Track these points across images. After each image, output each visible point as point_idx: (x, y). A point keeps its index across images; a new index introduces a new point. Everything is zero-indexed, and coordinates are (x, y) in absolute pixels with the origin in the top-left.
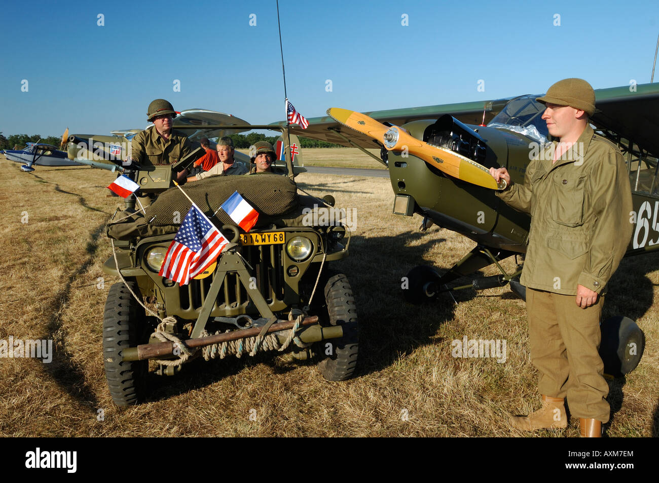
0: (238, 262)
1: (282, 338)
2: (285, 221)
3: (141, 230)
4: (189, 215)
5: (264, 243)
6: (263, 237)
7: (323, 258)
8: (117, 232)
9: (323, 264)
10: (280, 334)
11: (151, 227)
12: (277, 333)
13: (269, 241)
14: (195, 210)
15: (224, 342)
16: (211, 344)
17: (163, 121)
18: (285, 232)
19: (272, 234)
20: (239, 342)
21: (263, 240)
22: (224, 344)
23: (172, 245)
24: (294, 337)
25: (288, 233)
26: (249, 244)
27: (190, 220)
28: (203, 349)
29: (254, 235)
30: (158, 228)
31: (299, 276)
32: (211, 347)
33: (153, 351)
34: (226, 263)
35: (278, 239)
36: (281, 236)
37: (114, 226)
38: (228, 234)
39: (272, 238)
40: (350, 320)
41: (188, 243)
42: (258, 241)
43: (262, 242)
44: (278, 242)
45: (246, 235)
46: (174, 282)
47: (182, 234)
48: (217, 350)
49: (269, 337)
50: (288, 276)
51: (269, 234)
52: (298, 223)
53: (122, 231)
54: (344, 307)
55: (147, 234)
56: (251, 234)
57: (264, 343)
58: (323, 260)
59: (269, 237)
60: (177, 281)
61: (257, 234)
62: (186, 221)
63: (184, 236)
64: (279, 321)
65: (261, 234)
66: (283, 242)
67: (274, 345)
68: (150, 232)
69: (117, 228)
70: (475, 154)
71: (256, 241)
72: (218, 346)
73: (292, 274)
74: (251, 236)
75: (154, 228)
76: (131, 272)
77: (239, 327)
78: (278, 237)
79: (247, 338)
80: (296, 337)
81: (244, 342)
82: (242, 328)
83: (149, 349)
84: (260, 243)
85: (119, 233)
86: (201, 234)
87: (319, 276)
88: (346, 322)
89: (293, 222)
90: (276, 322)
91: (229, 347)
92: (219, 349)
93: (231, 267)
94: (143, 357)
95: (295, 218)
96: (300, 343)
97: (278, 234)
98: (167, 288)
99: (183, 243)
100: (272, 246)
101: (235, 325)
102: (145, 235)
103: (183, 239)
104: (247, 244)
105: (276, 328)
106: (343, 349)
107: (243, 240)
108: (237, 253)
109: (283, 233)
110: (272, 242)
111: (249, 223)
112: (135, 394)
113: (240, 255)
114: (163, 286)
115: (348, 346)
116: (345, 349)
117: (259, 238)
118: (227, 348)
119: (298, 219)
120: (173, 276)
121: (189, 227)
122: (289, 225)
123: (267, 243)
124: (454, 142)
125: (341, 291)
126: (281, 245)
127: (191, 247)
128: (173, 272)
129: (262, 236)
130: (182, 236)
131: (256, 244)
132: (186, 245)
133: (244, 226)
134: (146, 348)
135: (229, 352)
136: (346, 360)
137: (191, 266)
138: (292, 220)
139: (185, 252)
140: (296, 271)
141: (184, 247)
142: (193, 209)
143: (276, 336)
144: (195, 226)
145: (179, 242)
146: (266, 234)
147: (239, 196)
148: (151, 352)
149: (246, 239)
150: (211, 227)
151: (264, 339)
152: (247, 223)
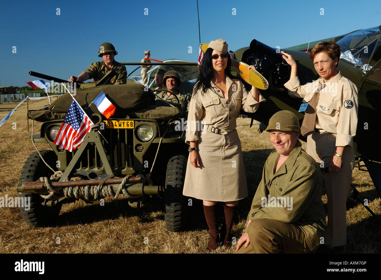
0: (96, 137)
1: (116, 189)
2: (138, 114)
3: (47, 114)
4: (72, 106)
5: (120, 128)
6: (120, 124)
7: (160, 140)
8: (33, 115)
9: (159, 145)
10: (114, 186)
11: (53, 113)
12: (112, 185)
13: (124, 126)
14: (75, 103)
15: (77, 186)
16: (68, 186)
17: (107, 57)
18: (134, 121)
19: (126, 122)
20: (86, 188)
21: (120, 125)
22: (77, 188)
23: (63, 125)
24: (122, 189)
25: (137, 122)
26: (111, 127)
27: (72, 109)
28: (64, 190)
29: (114, 122)
30: (58, 114)
31: (144, 151)
32: (68, 189)
33: (31, 186)
34: (89, 137)
35: (130, 125)
36: (132, 123)
37: (32, 112)
38: (95, 119)
39: (126, 124)
40: (176, 185)
41: (73, 124)
42: (116, 126)
43: (119, 127)
44: (130, 127)
45: (109, 121)
46: (64, 149)
47: (69, 118)
48: (72, 191)
49: (106, 187)
50: (136, 151)
51: (124, 121)
52: (146, 116)
53: (36, 115)
54: (174, 176)
55: (52, 118)
56: (112, 121)
57: (103, 191)
58: (160, 142)
59: (124, 123)
60: (66, 149)
61: (116, 121)
62: (70, 109)
63: (70, 119)
64: (115, 177)
65: (118, 121)
66: (133, 127)
67: (109, 193)
68: (53, 117)
69: (33, 113)
70: (278, 69)
71: (115, 126)
72: (73, 188)
73: (139, 150)
74: (112, 122)
75: (55, 114)
76: (39, 140)
77: (89, 178)
78: (129, 124)
79: (92, 185)
80: (123, 189)
81: (89, 188)
82: (91, 179)
83: (29, 184)
84: (118, 127)
85: (34, 116)
86: (80, 118)
87: (157, 153)
88: (173, 187)
89: (143, 115)
90: (113, 178)
91: (80, 190)
92: (73, 191)
93: (91, 140)
94: (24, 189)
95: (144, 112)
96: (127, 193)
97: (130, 121)
98: (60, 152)
99: (70, 124)
100: (126, 130)
101: (87, 177)
102: (50, 118)
103: (69, 121)
104: (110, 127)
105: (111, 181)
106: (170, 206)
107: (107, 124)
108: (99, 131)
109: (133, 121)
110: (126, 127)
111: (109, 113)
112: (36, 218)
113: (100, 133)
114: (57, 151)
115: (173, 204)
116: (171, 206)
117: (117, 124)
118: (78, 191)
119: (146, 113)
120: (64, 145)
121: (72, 114)
122: (140, 117)
123: (122, 127)
124: (258, 60)
125: (175, 165)
126: (132, 129)
127: (74, 127)
128: (64, 143)
129: (119, 122)
130: (69, 120)
131: (115, 127)
132: (72, 126)
133: (106, 115)
134: (27, 184)
135: (80, 194)
136: (172, 215)
137: (74, 140)
138: (141, 114)
139: (71, 130)
140: (142, 149)
141: (71, 127)
142: (73, 101)
143: (112, 188)
144: (76, 113)
145: (68, 123)
146: (122, 121)
147: (104, 95)
148: (30, 186)
149: (109, 124)
150: (84, 114)
151: (103, 187)
152: (108, 113)
